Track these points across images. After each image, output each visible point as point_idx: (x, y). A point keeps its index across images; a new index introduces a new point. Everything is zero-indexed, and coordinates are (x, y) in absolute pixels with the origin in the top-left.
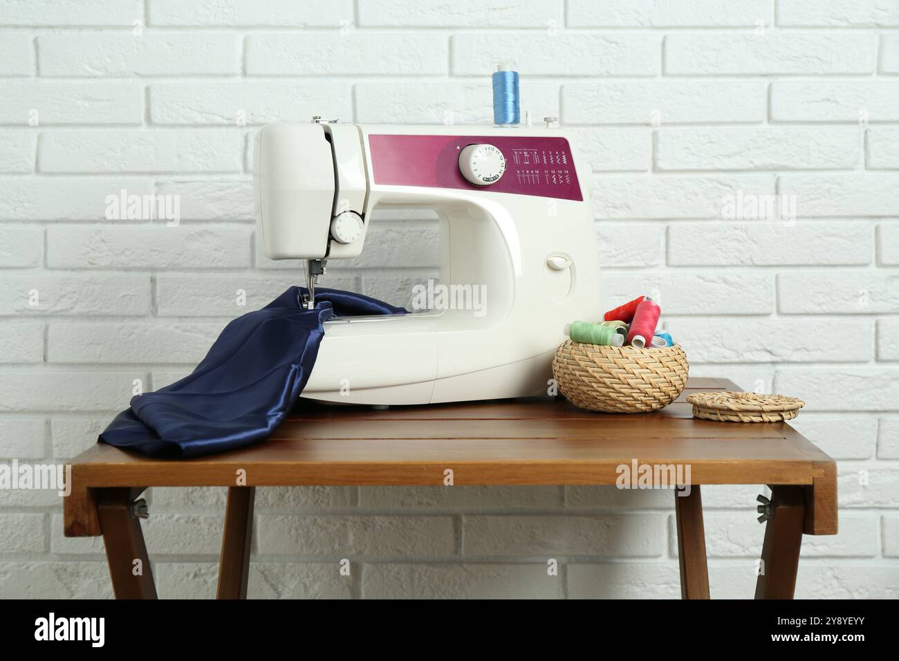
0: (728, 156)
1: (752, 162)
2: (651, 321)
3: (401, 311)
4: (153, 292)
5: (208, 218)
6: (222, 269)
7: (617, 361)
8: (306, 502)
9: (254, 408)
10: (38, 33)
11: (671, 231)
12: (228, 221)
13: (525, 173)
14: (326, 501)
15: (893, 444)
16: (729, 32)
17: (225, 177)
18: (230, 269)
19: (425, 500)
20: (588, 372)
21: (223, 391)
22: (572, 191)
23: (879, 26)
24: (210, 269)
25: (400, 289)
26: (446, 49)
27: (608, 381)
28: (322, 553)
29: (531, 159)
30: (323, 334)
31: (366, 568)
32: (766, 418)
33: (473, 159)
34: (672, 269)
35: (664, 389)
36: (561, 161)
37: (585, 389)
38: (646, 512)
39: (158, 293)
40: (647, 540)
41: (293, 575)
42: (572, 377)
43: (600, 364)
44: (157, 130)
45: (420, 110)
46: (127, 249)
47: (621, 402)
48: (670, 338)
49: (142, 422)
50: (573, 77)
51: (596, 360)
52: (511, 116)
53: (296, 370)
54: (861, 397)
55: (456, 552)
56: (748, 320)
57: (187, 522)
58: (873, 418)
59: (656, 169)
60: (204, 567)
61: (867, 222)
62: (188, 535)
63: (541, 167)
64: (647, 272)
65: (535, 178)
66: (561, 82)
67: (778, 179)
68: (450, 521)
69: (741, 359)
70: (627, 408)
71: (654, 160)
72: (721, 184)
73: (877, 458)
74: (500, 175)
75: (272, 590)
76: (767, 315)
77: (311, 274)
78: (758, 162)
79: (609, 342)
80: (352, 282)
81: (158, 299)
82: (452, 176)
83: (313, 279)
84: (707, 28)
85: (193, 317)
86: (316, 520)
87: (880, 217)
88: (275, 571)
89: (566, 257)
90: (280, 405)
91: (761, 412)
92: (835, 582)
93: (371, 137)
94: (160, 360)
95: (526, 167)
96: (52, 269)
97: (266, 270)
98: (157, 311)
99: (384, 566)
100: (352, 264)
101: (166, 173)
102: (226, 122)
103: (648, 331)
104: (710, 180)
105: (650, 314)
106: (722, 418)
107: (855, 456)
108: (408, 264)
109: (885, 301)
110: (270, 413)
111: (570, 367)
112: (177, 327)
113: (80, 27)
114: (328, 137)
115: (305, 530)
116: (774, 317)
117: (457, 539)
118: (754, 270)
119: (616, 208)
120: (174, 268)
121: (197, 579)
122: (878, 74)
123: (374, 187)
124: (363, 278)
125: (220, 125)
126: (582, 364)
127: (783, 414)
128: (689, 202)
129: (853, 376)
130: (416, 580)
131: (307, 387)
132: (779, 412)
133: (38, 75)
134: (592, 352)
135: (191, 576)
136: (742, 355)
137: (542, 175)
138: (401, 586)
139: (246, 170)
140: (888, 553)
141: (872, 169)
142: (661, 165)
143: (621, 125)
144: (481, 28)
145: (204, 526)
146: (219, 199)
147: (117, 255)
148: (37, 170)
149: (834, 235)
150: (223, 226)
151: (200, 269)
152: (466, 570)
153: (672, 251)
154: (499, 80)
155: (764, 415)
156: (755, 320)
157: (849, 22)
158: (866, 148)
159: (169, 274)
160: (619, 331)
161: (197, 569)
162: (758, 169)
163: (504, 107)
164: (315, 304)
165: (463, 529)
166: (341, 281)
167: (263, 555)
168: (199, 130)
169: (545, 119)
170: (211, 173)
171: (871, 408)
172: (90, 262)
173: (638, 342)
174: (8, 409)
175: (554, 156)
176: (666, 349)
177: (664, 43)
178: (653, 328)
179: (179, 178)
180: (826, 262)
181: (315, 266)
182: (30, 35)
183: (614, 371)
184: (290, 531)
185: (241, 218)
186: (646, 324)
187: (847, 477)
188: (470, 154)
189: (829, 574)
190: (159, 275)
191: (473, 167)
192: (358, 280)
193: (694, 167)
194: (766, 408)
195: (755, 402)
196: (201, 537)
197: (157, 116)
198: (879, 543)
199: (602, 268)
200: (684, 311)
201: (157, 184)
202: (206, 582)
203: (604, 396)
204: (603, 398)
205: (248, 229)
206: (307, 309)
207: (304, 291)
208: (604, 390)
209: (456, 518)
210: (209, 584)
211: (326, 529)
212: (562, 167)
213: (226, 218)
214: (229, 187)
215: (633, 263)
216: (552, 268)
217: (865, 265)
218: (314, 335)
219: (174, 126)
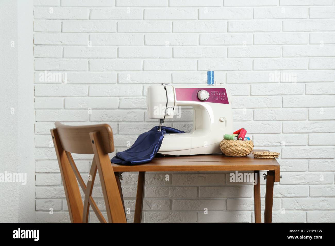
0: (269, 91)
1: (276, 93)
2: (244, 134)
3: (183, 132)
4: (118, 127)
5: (133, 108)
6: (136, 122)
7: (235, 144)
8: (158, 183)
9: (147, 154)
10: (89, 60)
11: (255, 111)
12: (138, 109)
13: (214, 97)
14: (163, 183)
15: (312, 167)
16: (270, 59)
17: (138, 97)
18: (139, 122)
19: (190, 183)
20: (228, 146)
21: (139, 151)
22: (226, 102)
23: (309, 56)
24: (133, 122)
25: (183, 127)
26: (196, 64)
27: (233, 149)
28: (162, 197)
29: (216, 94)
30: (163, 137)
31: (174, 201)
32: (270, 157)
33: (201, 94)
34: (255, 121)
35: (247, 151)
36: (224, 94)
37: (227, 151)
38: (248, 186)
39: (119, 128)
40: (248, 193)
41: (154, 203)
42: (224, 148)
43: (231, 145)
44: (120, 85)
45: (189, 80)
46: (111, 116)
47: (236, 154)
48: (249, 138)
49: (120, 158)
50: (229, 71)
51: (230, 143)
52: (212, 82)
53: (157, 146)
54: (304, 155)
55: (198, 197)
56: (275, 134)
57: (126, 189)
58: (307, 160)
59: (251, 95)
60: (131, 201)
61: (305, 109)
62: (127, 192)
63: (218, 96)
64: (249, 122)
65: (217, 98)
66: (226, 72)
67: (283, 97)
68: (196, 188)
69: (273, 145)
70: (238, 156)
71: (250, 92)
72: (268, 99)
73: (308, 171)
74: (208, 98)
75: (149, 207)
76: (280, 133)
77: (160, 123)
78: (277, 93)
79: (233, 139)
80: (171, 125)
81: (119, 130)
82: (196, 98)
83: (161, 124)
84: (264, 58)
85: (129, 134)
86: (160, 188)
87: (309, 107)
88: (150, 202)
89: (224, 118)
90: (153, 154)
91: (269, 156)
92: (297, 203)
93: (176, 89)
94: (120, 146)
95: (215, 96)
96: (92, 122)
97: (148, 122)
98: (119, 133)
99: (179, 200)
100: (171, 120)
101: (122, 96)
102: (138, 83)
103: (243, 137)
104: (265, 98)
105: (244, 132)
106: (260, 157)
107: (302, 170)
108: (186, 120)
109: (310, 129)
110: (151, 156)
111: (224, 145)
112: (124, 137)
113: (101, 58)
114: (165, 89)
115: (158, 191)
116: (282, 134)
117: (198, 193)
118: (276, 121)
119: (240, 105)
120: (123, 121)
121: (129, 204)
122: (309, 69)
123: (176, 101)
124: (174, 124)
125: (136, 84)
126: (227, 145)
127: (274, 156)
128: (259, 103)
129: (302, 149)
130: (187, 204)
131: (159, 151)
132: (273, 156)
133: (89, 71)
134: (229, 142)
135: (127, 203)
136: (273, 144)
137: (219, 97)
138: (183, 206)
139: (143, 95)
140: (311, 196)
141: (307, 95)
142: (252, 94)
143: (242, 83)
144: (205, 58)
145: (131, 190)
146: (136, 103)
147: (109, 118)
148: (88, 96)
149: (297, 112)
150: (137, 110)
151: (131, 122)
152: (200, 201)
153: (255, 116)
154: (209, 73)
155: (269, 157)
156: (277, 134)
157: (301, 56)
158: (305, 89)
159: (122, 123)
160: (236, 137)
161: (129, 201)
162: (277, 95)
163: (210, 80)
164: (161, 130)
165: (199, 190)
166: (168, 125)
167: (146, 198)
168: (131, 85)
169: (220, 83)
170: (134, 96)
171: (307, 158)
172: (102, 120)
173: (241, 139)
174: (79, 159)
175: (222, 93)
176: (247, 141)
177: (253, 62)
178: (244, 136)
179: (125, 97)
180: (295, 119)
181: (162, 121)
182: (87, 60)
183: (234, 146)
184: (154, 191)
185: (141, 108)
186: (243, 135)
187: (300, 176)
188: (200, 93)
189: (296, 201)
190: (120, 123)
191: (201, 96)
192: (172, 124)
193: (261, 94)
194: (270, 155)
195: (268, 154)
196: (130, 193)
197: (120, 81)
198: (309, 193)
199: (234, 121)
200: (258, 132)
201: (120, 99)
202: (131, 205)
203: (232, 152)
204: (232, 153)
205: (143, 111)
206: (159, 132)
207: (159, 127)
208: (232, 151)
209: (198, 188)
210: (132, 205)
211: (163, 190)
212: (224, 96)
213: (138, 108)
214: (139, 100)
215: (245, 120)
216: (221, 121)
217: (305, 120)
218: (161, 138)
219: (124, 84)
